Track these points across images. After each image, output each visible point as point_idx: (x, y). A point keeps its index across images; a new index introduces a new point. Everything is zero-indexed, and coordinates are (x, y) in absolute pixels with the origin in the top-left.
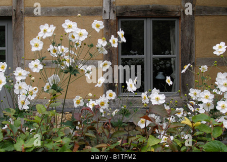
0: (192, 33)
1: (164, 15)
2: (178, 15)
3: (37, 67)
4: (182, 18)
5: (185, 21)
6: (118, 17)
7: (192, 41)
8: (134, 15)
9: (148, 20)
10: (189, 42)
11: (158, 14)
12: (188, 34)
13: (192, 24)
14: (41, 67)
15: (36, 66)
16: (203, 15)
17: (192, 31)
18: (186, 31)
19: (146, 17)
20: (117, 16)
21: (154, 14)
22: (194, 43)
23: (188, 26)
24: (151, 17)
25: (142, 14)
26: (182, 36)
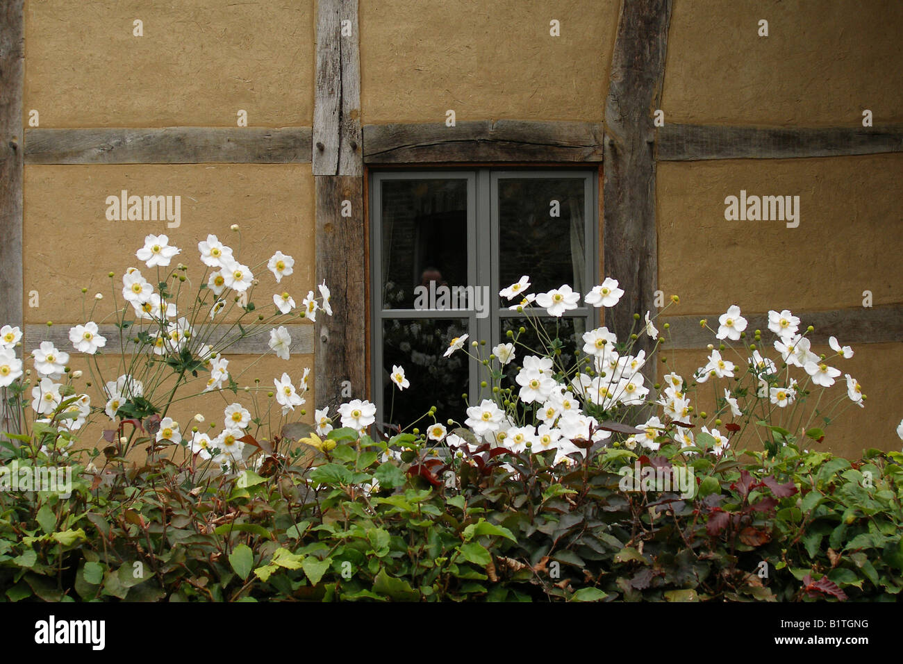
0: (645, 225)
1: (539, 158)
2: (594, 159)
3: (89, 341)
4: (608, 171)
5: (618, 182)
6: (371, 168)
7: (645, 255)
8: (430, 158)
9: (484, 177)
10: (633, 259)
11: (518, 157)
12: (630, 228)
13: (645, 192)
14: (101, 342)
15: (88, 337)
16: (686, 156)
17: (646, 218)
18: (624, 217)
19: (475, 167)
20: (365, 165)
21: (503, 157)
22: (652, 261)
23: (631, 199)
24: (493, 167)
25: (458, 157)
26: (610, 235)
